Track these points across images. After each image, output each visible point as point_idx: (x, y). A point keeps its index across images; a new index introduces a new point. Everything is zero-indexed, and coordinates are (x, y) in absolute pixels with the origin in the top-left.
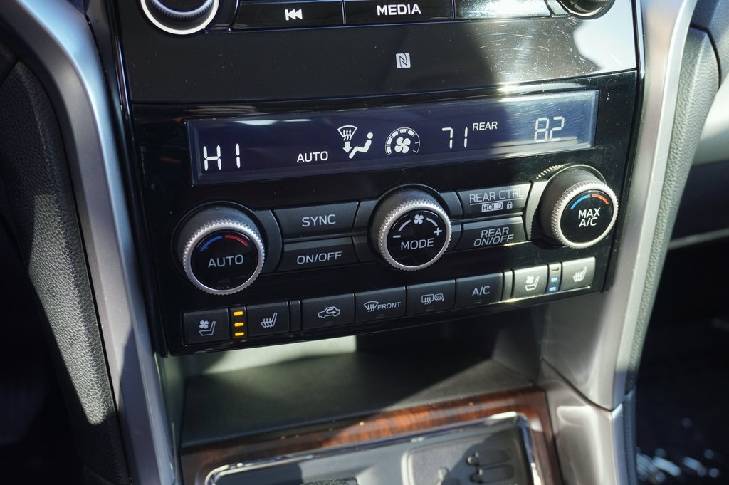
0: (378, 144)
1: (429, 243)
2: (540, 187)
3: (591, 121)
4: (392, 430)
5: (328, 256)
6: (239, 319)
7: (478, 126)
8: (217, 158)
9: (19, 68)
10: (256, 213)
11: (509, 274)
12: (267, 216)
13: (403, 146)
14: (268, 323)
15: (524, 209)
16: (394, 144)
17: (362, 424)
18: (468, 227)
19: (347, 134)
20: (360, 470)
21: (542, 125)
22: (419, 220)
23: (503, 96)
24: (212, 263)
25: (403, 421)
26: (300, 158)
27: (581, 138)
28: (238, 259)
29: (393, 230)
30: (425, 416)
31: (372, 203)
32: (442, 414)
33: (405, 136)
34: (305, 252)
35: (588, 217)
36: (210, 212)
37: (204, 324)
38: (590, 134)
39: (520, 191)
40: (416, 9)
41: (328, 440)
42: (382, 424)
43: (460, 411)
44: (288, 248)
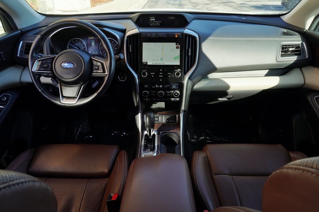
0: (159, 86)
2: (173, 91)
6: (147, 99)
7: (168, 86)
10: (149, 91)
11: (170, 99)
14: (149, 100)
15: (171, 93)
20: (159, 117)
21: (174, 86)
24: (144, 94)
25: (164, 113)
26: (152, 87)
28: (146, 94)
30: (166, 113)
31: (158, 91)
32: (168, 113)
33: (161, 86)
35: (176, 94)
37: (144, 99)
39: (171, 91)
42: (162, 113)
43: (170, 113)
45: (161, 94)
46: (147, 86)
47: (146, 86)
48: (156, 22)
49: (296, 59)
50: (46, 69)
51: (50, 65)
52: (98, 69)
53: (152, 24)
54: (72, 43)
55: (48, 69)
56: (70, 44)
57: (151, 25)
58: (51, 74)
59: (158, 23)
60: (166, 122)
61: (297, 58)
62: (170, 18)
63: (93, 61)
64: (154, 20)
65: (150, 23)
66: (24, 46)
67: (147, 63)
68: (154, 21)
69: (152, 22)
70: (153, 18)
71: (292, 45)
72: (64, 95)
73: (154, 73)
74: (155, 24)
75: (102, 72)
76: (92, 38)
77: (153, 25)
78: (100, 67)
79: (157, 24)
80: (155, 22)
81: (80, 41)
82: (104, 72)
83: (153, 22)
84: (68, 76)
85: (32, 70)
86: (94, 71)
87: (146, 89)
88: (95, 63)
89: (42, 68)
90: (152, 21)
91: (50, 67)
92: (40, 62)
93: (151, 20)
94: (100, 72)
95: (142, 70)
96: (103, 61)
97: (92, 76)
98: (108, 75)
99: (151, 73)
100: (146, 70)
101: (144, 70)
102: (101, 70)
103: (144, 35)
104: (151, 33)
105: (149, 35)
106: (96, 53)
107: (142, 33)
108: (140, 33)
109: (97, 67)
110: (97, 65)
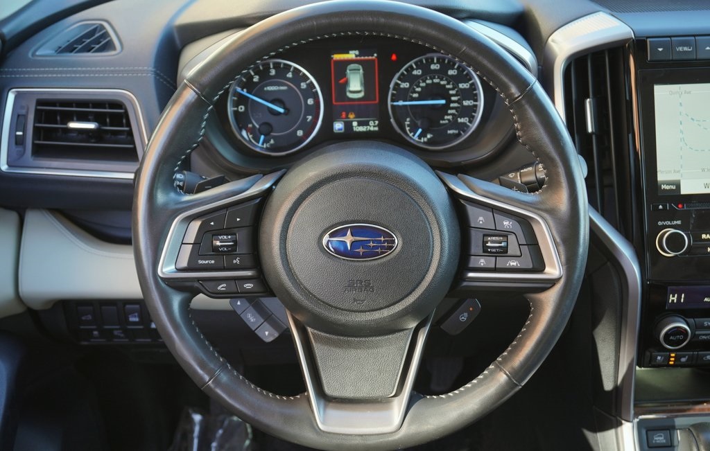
6: (673, 357)
8: (675, 299)
9: (609, 263)
10: (688, 320)
12: (691, 321)
14: (683, 360)
17: (705, 404)
24: (671, 338)
26: (706, 300)
28: (681, 337)
34: (703, 335)
36: (671, 318)
37: (659, 358)
41: (689, 410)
44: (697, 333)
46: (679, 298)
47: (673, 298)
50: (223, 258)
51: (242, 236)
52: (503, 251)
54: (249, 85)
55: (237, 261)
56: (239, 90)
58: (249, 286)
63: (471, 210)
66: (25, 116)
67: (678, 186)
72: (328, 390)
76: (352, 55)
78: (512, 238)
81: (290, 75)
82: (539, 266)
84: (362, 295)
85: (159, 272)
86: (482, 262)
87: (680, 311)
89: (204, 257)
91: (243, 249)
92: (196, 225)
94: (515, 264)
95: (660, 223)
96: (531, 209)
97: (465, 284)
98: (562, 282)
99: (704, 236)
100: (679, 222)
101: (669, 223)
102: (519, 254)
103: (660, 50)
104: (694, 36)
105: (686, 49)
106: (372, 129)
107: (648, 40)
108: (637, 40)
109: (494, 238)
110: (496, 230)
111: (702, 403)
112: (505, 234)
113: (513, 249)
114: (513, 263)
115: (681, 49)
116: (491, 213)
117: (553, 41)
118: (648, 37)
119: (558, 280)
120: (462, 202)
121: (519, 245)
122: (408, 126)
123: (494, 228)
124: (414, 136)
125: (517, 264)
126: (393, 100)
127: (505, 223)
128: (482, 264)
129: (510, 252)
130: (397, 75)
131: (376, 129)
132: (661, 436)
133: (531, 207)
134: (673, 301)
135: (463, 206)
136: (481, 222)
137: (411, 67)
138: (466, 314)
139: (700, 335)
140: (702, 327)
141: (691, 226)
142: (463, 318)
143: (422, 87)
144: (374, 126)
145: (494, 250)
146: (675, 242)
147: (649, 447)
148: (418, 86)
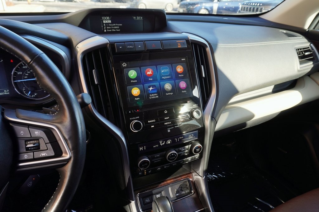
0: (166, 143)
1: (174, 157)
2: (190, 145)
3: (197, 134)
4: (167, 183)
5: (159, 161)
6: (145, 172)
7: (180, 138)
8: (142, 149)
10: (148, 156)
11: (186, 159)
12: (150, 156)
13: (169, 142)
14: (150, 172)
15: (188, 149)
16: (168, 142)
18: (180, 153)
19: (161, 142)
20: (162, 191)
21: (190, 136)
22: (173, 154)
23: (183, 134)
24: (143, 165)
25: (169, 182)
26: (154, 147)
27: (196, 137)
28: (147, 164)
29: (169, 156)
30: (172, 180)
31: (165, 152)
32: (175, 180)
33: (169, 141)
35: (198, 150)
37: (140, 173)
38: (197, 137)
39: (187, 147)
40: (170, 123)
41: (156, 187)
42: (165, 183)
43: (178, 179)
45: (174, 156)
46: (143, 148)
47: (141, 149)
48: (114, 26)
49: (312, 66)
52: (37, 148)
53: (106, 29)
57: (105, 31)
59: (117, 26)
60: (177, 196)
61: (313, 64)
62: (135, 18)
63: (17, 128)
64: (110, 21)
65: (104, 27)
68: (110, 23)
69: (106, 26)
70: (108, 18)
71: (303, 49)
73: (154, 121)
74: (111, 29)
75: (53, 154)
77: (108, 30)
78: (41, 141)
79: (115, 29)
80: (111, 26)
82: (58, 152)
83: (109, 26)
86: (26, 156)
87: (144, 154)
88: (22, 132)
90: (106, 24)
93: (104, 22)
94: (44, 154)
95: (131, 119)
96: (50, 123)
97: (19, 170)
98: (72, 159)
99: (149, 122)
100: (138, 117)
101: (134, 118)
102: (46, 148)
103: (121, 47)
104: (134, 42)
105: (131, 47)
106: (6, 93)
107: (115, 44)
108: (111, 44)
109: (31, 142)
110: (31, 137)
111: (161, 183)
112: (37, 139)
113: (43, 146)
114: (43, 154)
115: (129, 47)
116: (27, 128)
117: (78, 47)
118: (115, 43)
119: (70, 158)
120: (11, 124)
121: (46, 144)
122: (25, 91)
123: (30, 137)
124: (28, 95)
125: (46, 154)
126: (14, 80)
127: (36, 133)
128: (26, 158)
129: (41, 148)
130: (14, 69)
131: (8, 93)
132: (148, 199)
133: (49, 122)
134: (141, 150)
135: (12, 127)
136: (22, 134)
137: (21, 65)
138: (31, 182)
139: (154, 161)
140: (154, 158)
141: (143, 118)
142: (30, 185)
143: (28, 73)
144: (7, 92)
145: (32, 149)
146: (137, 126)
147: (144, 205)
148: (27, 73)
